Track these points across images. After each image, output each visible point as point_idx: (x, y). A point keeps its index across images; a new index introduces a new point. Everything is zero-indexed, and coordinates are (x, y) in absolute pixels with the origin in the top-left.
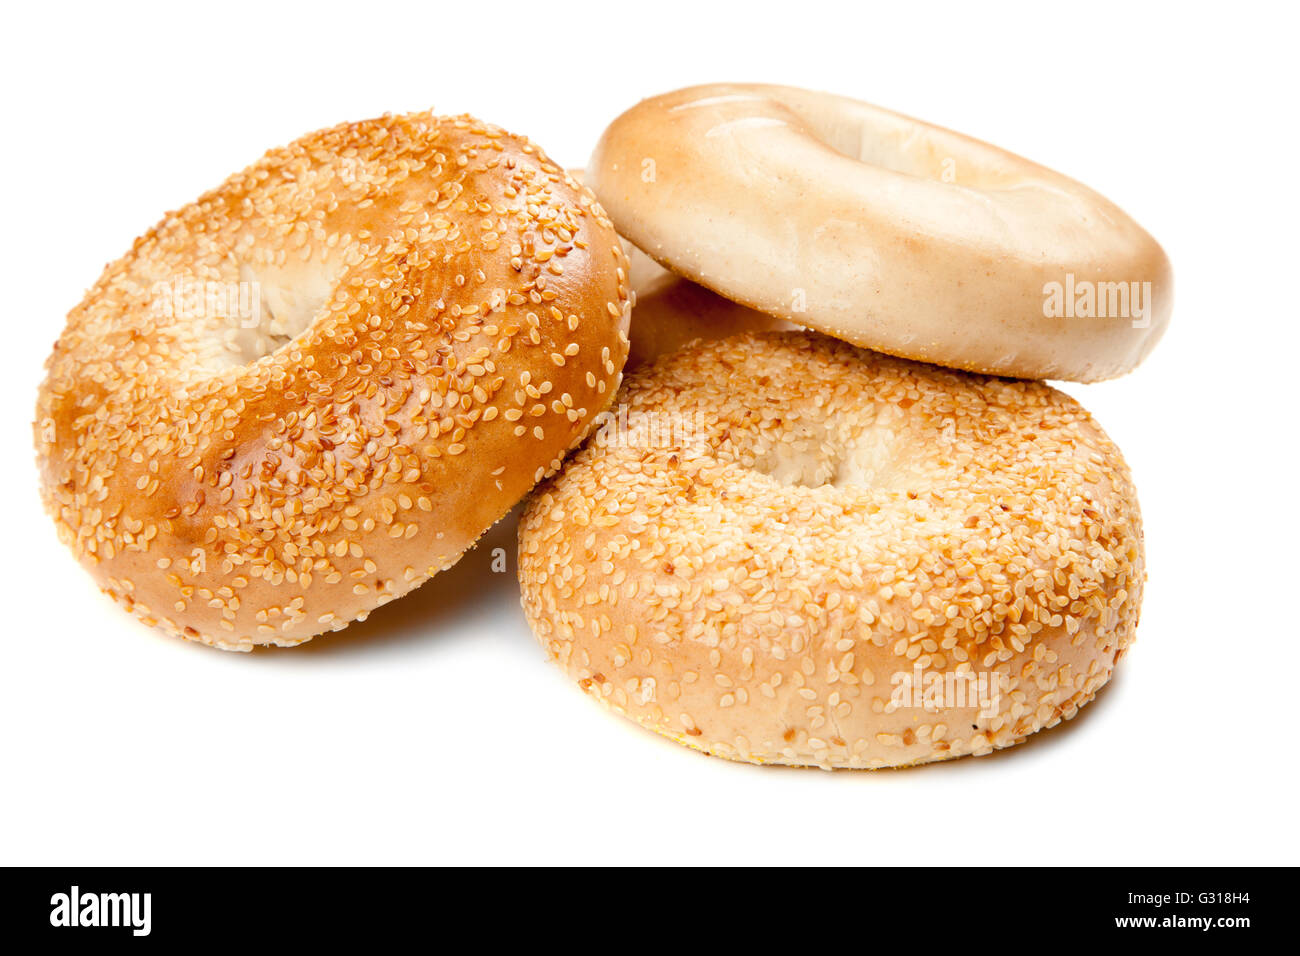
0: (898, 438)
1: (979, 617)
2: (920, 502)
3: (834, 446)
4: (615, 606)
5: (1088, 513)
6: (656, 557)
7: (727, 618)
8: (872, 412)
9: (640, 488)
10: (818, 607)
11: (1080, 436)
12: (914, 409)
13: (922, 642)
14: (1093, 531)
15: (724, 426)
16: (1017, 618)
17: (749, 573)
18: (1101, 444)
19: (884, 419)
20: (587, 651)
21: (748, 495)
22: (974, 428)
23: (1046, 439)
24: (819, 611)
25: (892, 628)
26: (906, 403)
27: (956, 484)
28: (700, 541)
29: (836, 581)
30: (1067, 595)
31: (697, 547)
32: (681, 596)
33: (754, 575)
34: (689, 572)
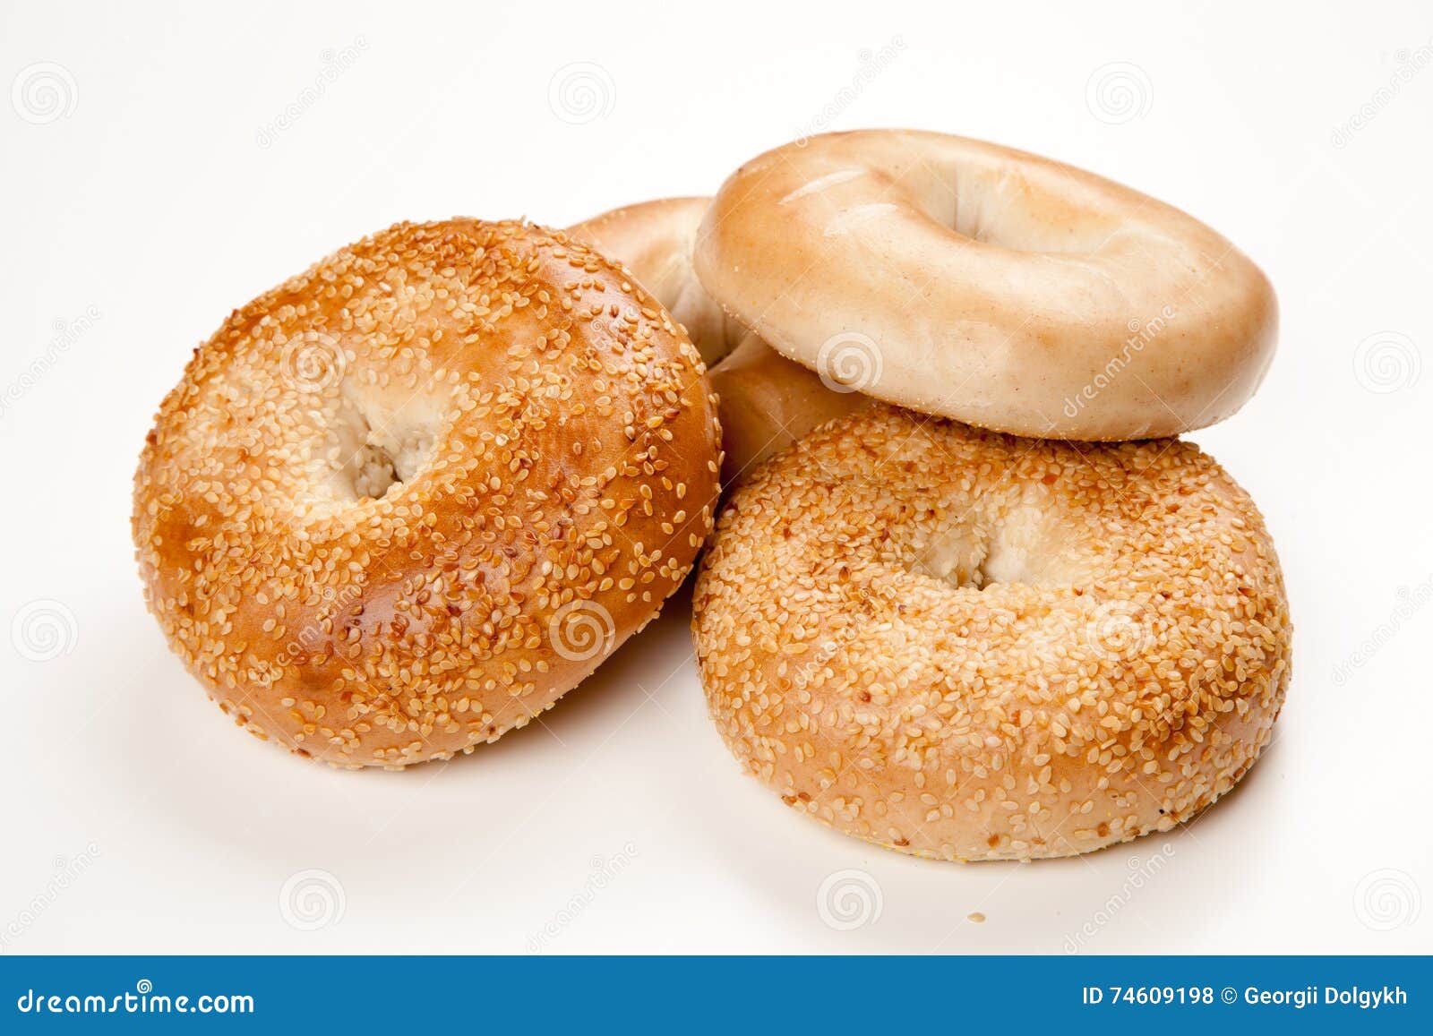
0: (1047, 516)
1: (1160, 717)
2: (1086, 596)
3: (984, 527)
4: (817, 733)
5: (1243, 591)
6: (850, 685)
7: (929, 743)
8: (1018, 492)
9: (818, 607)
10: (1013, 726)
11: (1219, 499)
12: (1058, 485)
13: (1113, 748)
14: (1250, 610)
15: (882, 524)
16: (1195, 712)
17: (943, 696)
18: (1238, 503)
19: (1030, 498)
20: (791, 774)
21: (924, 606)
22: (1118, 502)
23: (1188, 507)
24: (1015, 731)
25: (1083, 738)
26: (1049, 479)
27: (1115, 573)
28: (891, 666)
29: (1025, 697)
30: (1235, 679)
31: (888, 673)
32: (881, 723)
33: (949, 698)
34: (884, 699)
